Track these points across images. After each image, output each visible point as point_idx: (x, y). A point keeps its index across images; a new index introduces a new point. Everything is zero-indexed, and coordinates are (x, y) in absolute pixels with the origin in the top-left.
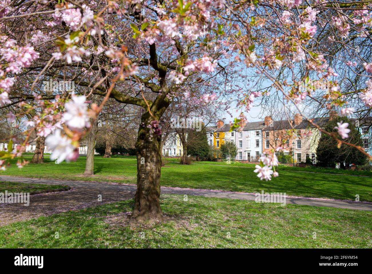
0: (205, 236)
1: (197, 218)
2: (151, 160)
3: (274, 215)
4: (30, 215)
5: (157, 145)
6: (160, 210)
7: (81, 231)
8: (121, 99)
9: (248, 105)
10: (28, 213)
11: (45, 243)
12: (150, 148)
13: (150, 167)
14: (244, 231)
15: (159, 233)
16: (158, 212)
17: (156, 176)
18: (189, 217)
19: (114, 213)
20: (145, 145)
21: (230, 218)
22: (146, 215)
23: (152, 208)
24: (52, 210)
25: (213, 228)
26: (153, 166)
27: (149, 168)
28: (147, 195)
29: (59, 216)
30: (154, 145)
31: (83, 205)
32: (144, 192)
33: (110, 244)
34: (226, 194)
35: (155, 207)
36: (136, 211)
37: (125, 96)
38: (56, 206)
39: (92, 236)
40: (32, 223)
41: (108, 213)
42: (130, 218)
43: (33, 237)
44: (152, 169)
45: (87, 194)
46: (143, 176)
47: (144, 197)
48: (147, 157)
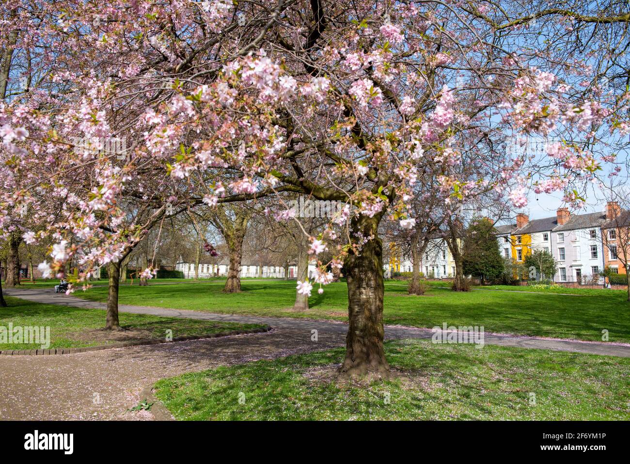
0: (447, 401)
1: (444, 375)
2: (367, 284)
3: (588, 375)
4: (209, 364)
5: (375, 261)
6: (384, 361)
7: (268, 386)
8: (322, 196)
10: (208, 362)
11: (219, 400)
12: (364, 266)
13: (366, 295)
14: (520, 397)
15: (375, 394)
16: (380, 363)
17: (376, 309)
18: (433, 373)
19: (321, 364)
20: (357, 262)
21: (504, 377)
22: (362, 367)
23: (371, 357)
24: (239, 358)
25: (466, 391)
26: (370, 294)
27: (364, 297)
28: (363, 337)
29: (245, 366)
30: (370, 262)
31: (283, 352)
32: (357, 332)
33: (302, 406)
35: (376, 356)
36: (348, 361)
37: (328, 190)
38: (246, 353)
39: (281, 394)
40: (208, 375)
41: (312, 364)
42: (340, 372)
43: (206, 393)
44: (370, 298)
45: (292, 338)
46: (356, 309)
47: (359, 341)
48: (361, 280)
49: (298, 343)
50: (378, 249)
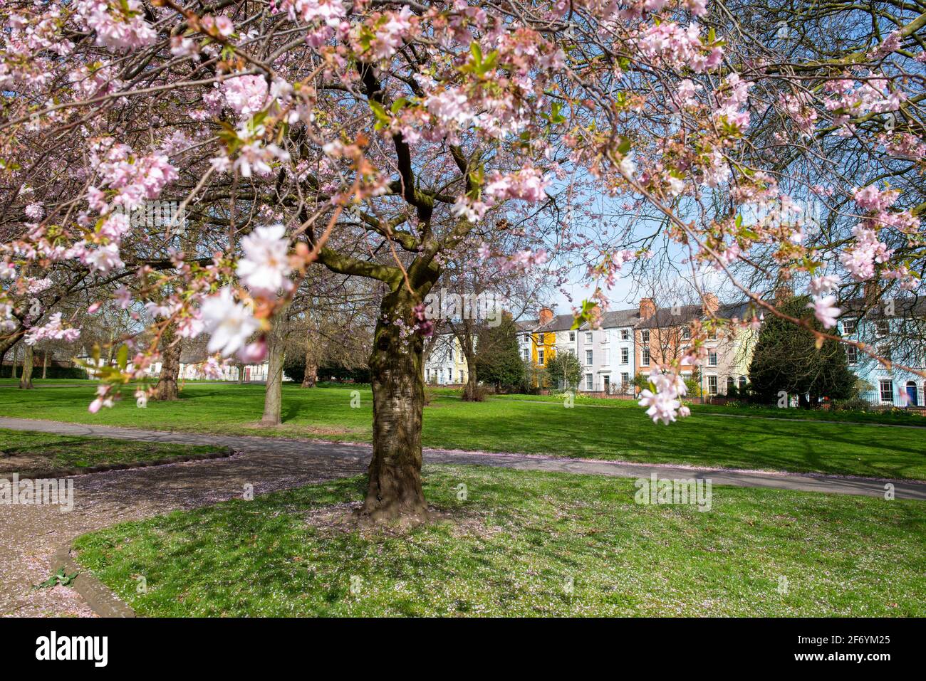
0: (517, 552)
1: (499, 514)
2: (403, 393)
3: (662, 507)
4: (153, 508)
5: (414, 362)
6: (421, 498)
7: (257, 541)
8: (339, 266)
9: (611, 274)
10: (149, 503)
11: (185, 565)
12: (399, 368)
13: (400, 408)
14: (599, 541)
15: (419, 546)
16: (417, 502)
17: (413, 427)
18: (482, 512)
19: (326, 503)
20: (390, 360)
21: (568, 513)
22: (392, 508)
23: (405, 494)
24: (196, 496)
25: (534, 536)
26: (406, 406)
27: (398, 410)
28: (394, 467)
29: (212, 509)
30: (408, 363)
31: (260, 486)
32: (387, 460)
33: (318, 569)
34: (561, 462)
35: (411, 492)
36: (372, 501)
37: (347, 258)
38: (206, 490)
39: (281, 551)
40: (157, 525)
41: (313, 503)
42: (359, 515)
43: (161, 553)
44: (405, 412)
45: (269, 465)
46: (386, 427)
47: (389, 471)
48: (393, 386)
49: (278, 473)
50: (418, 344)
